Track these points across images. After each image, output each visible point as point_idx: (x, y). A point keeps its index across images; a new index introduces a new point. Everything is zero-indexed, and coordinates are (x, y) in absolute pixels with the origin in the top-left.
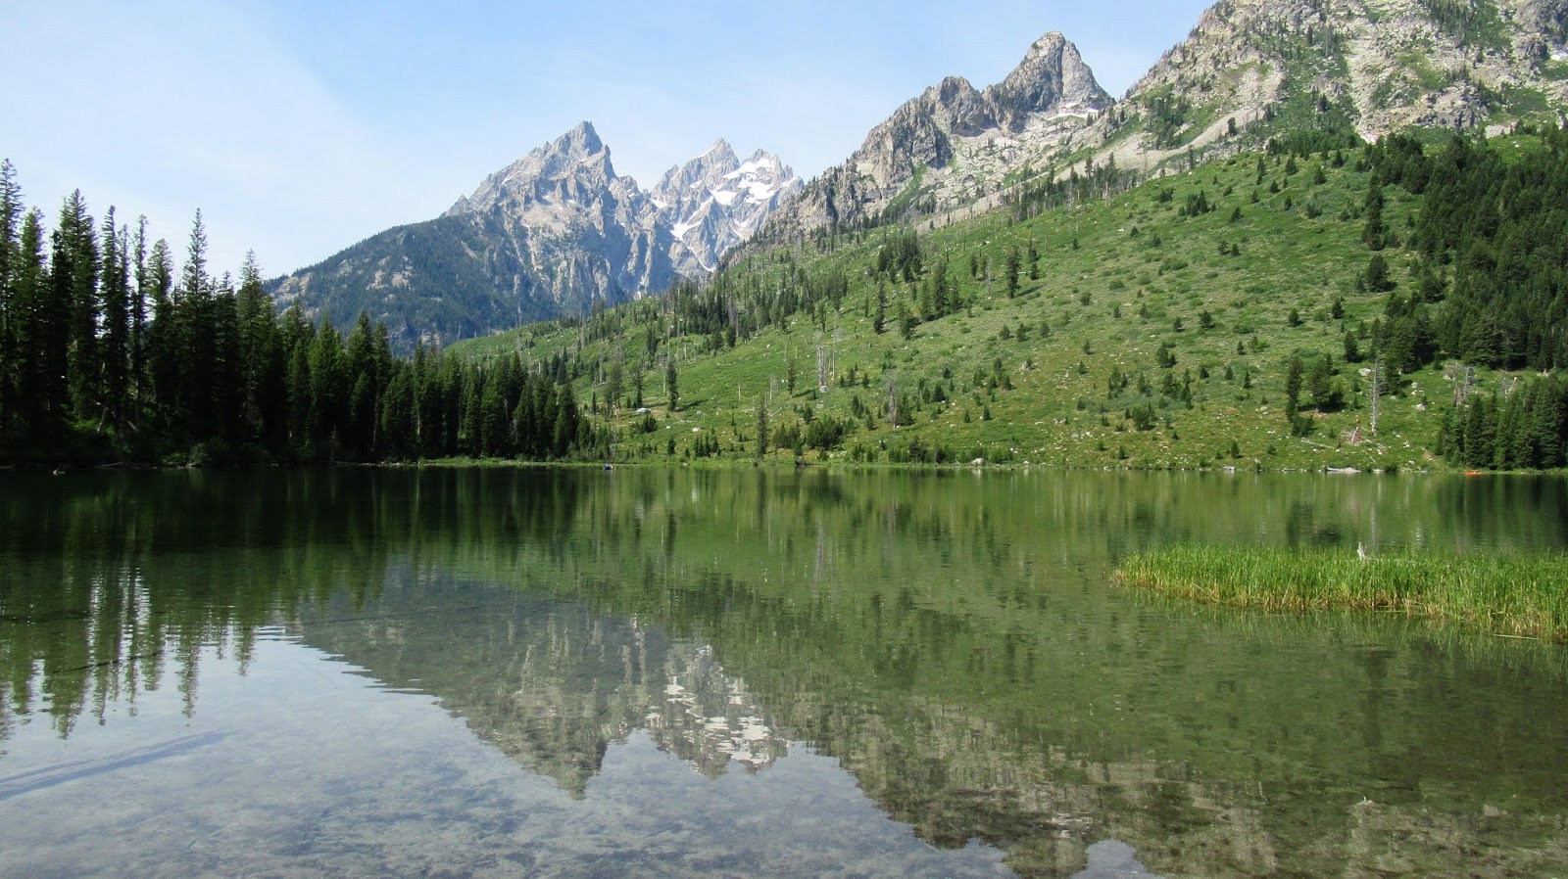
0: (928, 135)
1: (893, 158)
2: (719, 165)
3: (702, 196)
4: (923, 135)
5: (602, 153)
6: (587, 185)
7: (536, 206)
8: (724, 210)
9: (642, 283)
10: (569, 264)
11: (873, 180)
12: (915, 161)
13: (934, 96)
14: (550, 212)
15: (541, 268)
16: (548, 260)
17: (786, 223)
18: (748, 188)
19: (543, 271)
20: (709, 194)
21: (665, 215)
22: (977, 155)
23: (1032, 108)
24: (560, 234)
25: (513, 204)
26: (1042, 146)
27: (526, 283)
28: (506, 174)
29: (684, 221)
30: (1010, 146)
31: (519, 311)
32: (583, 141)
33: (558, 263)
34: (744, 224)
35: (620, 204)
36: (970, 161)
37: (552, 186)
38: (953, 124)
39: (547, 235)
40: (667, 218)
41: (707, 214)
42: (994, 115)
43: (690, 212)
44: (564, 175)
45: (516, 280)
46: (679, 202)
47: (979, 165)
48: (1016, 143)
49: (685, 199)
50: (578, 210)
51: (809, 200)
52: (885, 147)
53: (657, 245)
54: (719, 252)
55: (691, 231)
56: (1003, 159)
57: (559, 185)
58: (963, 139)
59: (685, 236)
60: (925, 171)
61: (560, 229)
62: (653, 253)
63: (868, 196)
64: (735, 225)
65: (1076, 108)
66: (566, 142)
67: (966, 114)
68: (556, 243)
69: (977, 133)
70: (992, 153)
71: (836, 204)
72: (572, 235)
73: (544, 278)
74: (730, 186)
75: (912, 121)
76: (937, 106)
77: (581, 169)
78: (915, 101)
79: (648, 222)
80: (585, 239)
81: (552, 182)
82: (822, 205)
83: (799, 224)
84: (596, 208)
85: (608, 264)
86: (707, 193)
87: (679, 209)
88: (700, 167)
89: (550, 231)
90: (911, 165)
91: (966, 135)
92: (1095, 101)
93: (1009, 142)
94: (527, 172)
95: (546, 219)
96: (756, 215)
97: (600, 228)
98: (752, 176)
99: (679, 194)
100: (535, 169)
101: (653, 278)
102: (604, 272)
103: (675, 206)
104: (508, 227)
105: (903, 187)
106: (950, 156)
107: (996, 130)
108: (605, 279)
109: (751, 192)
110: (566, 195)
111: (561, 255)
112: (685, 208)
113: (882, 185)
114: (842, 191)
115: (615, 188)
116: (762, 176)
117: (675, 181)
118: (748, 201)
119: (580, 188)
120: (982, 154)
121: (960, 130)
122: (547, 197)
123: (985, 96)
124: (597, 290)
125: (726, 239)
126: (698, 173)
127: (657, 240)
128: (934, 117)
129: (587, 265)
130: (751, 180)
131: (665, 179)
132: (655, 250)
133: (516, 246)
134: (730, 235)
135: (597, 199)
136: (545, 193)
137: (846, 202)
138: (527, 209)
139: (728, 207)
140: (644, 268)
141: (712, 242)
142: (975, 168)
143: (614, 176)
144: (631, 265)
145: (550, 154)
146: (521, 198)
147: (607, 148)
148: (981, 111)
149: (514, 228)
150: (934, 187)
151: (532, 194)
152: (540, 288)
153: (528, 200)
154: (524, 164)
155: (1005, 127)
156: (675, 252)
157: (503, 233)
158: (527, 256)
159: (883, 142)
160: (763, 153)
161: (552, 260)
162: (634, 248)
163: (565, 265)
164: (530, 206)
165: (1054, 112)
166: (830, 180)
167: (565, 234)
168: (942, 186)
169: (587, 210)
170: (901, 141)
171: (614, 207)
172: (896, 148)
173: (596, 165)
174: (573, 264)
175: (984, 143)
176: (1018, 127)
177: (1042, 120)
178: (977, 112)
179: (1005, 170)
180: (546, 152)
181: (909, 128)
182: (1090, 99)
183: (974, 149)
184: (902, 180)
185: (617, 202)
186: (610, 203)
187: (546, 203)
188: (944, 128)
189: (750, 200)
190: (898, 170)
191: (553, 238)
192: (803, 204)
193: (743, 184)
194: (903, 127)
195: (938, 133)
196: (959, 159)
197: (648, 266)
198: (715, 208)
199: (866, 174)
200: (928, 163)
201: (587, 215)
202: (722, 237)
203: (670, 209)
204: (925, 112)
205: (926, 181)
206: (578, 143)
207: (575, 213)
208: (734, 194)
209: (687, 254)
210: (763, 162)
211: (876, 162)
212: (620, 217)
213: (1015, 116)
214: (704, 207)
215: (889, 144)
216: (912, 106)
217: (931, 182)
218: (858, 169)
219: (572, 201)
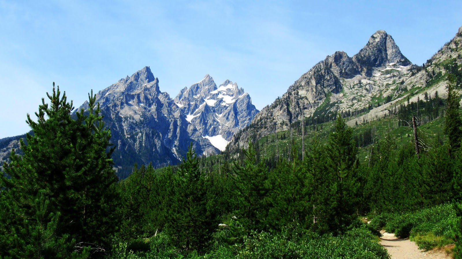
0: (331, 78)
1: (316, 89)
2: (207, 87)
3: (200, 102)
4: (329, 78)
5: (155, 81)
6: (149, 97)
7: (126, 107)
8: (211, 108)
9: (175, 144)
10: (142, 135)
11: (307, 99)
12: (326, 90)
13: (331, 60)
14: (133, 110)
15: (129, 136)
16: (132, 133)
17: (267, 119)
18: (222, 98)
19: (130, 138)
20: (204, 101)
21: (182, 111)
22: (354, 87)
23: (374, 65)
24: (138, 120)
25: (115, 106)
26: (385, 83)
27: (124, 144)
28: (107, 91)
29: (192, 114)
30: (369, 84)
31: (121, 157)
32: (145, 75)
33: (137, 134)
34: (221, 116)
35: (165, 105)
36: (351, 90)
37: (133, 97)
38: (341, 73)
39: (131, 121)
40: (184, 112)
41: (203, 110)
42: (358, 69)
43: (194, 110)
44: (137, 92)
45: (119, 142)
46: (189, 105)
47: (355, 92)
48: (371, 82)
49: (192, 103)
50: (145, 108)
51: (279, 107)
52: (312, 84)
53: (182, 126)
54: (209, 129)
55: (196, 118)
56: (366, 89)
57: (136, 97)
58: (346, 80)
59: (192, 121)
60: (331, 95)
61: (137, 118)
62: (180, 129)
63: (306, 107)
64: (216, 116)
65: (394, 65)
66: (137, 76)
67: (346, 68)
68: (136, 124)
69: (351, 77)
70: (361, 87)
71: (291, 110)
72: (144, 121)
73: (131, 141)
74: (213, 97)
75: (323, 71)
76: (333, 65)
77: (146, 89)
78: (322, 62)
79: (177, 114)
80: (150, 122)
81: (133, 95)
82: (284, 111)
83: (274, 119)
84: (153, 108)
85: (161, 135)
86: (202, 101)
87: (189, 108)
88: (198, 88)
89: (133, 119)
90: (324, 92)
91: (347, 78)
92: (403, 62)
93: (368, 82)
94: (118, 90)
95: (131, 113)
96: (226, 111)
97: (156, 117)
98: (224, 92)
99: (189, 101)
100: (122, 88)
101: (180, 141)
102: (159, 139)
103: (187, 106)
104: (113, 117)
105: (321, 102)
106: (341, 88)
107: (360, 76)
108: (159, 142)
109: (224, 100)
110: (139, 102)
111: (138, 130)
112: (192, 108)
113: (312, 102)
114: (293, 104)
115: (161, 98)
116: (229, 92)
117: (186, 94)
118: (222, 104)
119: (146, 98)
120: (356, 87)
121: (344, 76)
122: (130, 102)
123: (354, 60)
124: (156, 147)
125: (212, 123)
126: (197, 90)
127: (182, 123)
128: (332, 70)
129: (151, 135)
130: (224, 95)
131: (181, 93)
132: (181, 128)
133: (117, 126)
134: (214, 121)
135: (154, 104)
136: (130, 101)
137: (295, 109)
138: (122, 108)
139: (213, 107)
140: (176, 137)
141: (205, 124)
142: (354, 94)
143: (160, 92)
144: (170, 135)
145: (129, 81)
146: (118, 103)
147: (157, 79)
148: (353, 67)
149: (116, 117)
150: (337, 103)
151: (124, 101)
152: (130, 146)
153: (122, 104)
154: (116, 86)
155: (364, 74)
156: (190, 129)
157: (111, 119)
158: (123, 130)
159: (311, 82)
160: (229, 82)
161: (134, 133)
162: (171, 127)
163: (141, 135)
164: (123, 107)
165: (384, 67)
166: (287, 99)
167: (140, 120)
168: (341, 102)
169: (149, 109)
170: (319, 81)
171: (162, 107)
172: (317, 84)
173: (152, 87)
174: (144, 134)
175: (356, 82)
176: (369, 74)
177: (379, 71)
178: (351, 67)
179: (370, 95)
180: (127, 80)
181: (322, 75)
182: (400, 61)
183: (352, 85)
184: (321, 99)
185: (163, 104)
186: (160, 105)
187: (130, 105)
188: (337, 74)
189: (223, 104)
190: (319, 94)
191: (135, 122)
192: (276, 110)
193: (220, 96)
194: (319, 74)
195: (335, 77)
196: (345, 89)
197: (178, 135)
198: (207, 107)
199: (304, 96)
200: (332, 91)
201: (149, 111)
202: (210, 122)
203: (185, 108)
204: (328, 67)
205: (332, 100)
206: (143, 77)
207: (144, 110)
208: (215, 101)
209: (195, 130)
210: (229, 86)
211: (307, 91)
212: (165, 112)
213: (367, 69)
214: (201, 107)
215: (314, 82)
216: (322, 64)
217: (336, 101)
218: (300, 94)
219: (142, 104)
